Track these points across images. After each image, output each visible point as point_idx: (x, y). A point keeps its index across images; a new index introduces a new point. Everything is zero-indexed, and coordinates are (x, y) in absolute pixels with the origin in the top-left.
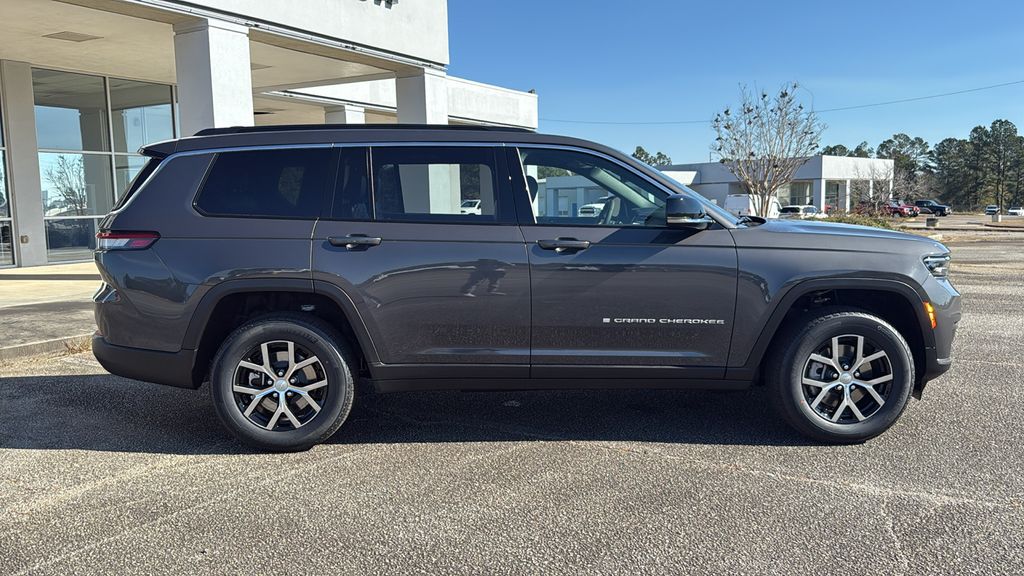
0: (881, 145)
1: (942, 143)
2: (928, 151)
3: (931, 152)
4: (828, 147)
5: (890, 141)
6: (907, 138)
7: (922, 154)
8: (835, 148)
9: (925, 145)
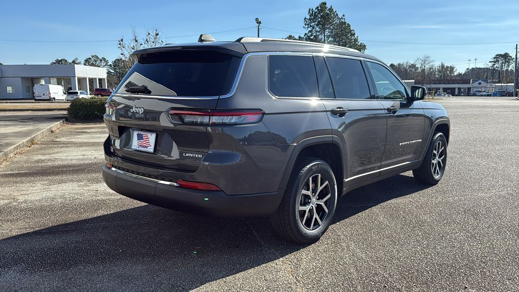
0: (85, 60)
1: (115, 61)
2: (109, 64)
3: (110, 65)
4: (57, 60)
5: (90, 58)
6: (97, 58)
7: (105, 65)
8: (61, 60)
9: (107, 62)
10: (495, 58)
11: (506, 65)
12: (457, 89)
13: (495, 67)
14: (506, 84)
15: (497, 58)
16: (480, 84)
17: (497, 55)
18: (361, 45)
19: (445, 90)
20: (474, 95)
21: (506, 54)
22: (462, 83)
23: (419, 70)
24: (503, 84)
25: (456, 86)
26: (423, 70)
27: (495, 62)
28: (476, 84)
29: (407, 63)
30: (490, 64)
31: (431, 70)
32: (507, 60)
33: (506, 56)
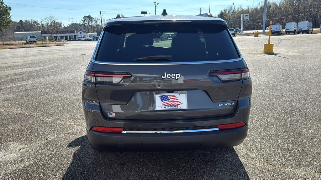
10: (84, 18)
11: (90, 22)
12: (68, 37)
13: (85, 23)
14: (93, 33)
15: (85, 18)
16: (81, 33)
17: (85, 16)
18: (7, 7)
19: (62, 37)
20: (79, 40)
21: (89, 16)
22: (71, 33)
23: (40, 25)
24: (91, 33)
25: (68, 35)
26: (43, 25)
27: (84, 20)
28: (79, 33)
29: (31, 20)
30: (82, 22)
31: (48, 25)
32: (90, 19)
33: (89, 17)
